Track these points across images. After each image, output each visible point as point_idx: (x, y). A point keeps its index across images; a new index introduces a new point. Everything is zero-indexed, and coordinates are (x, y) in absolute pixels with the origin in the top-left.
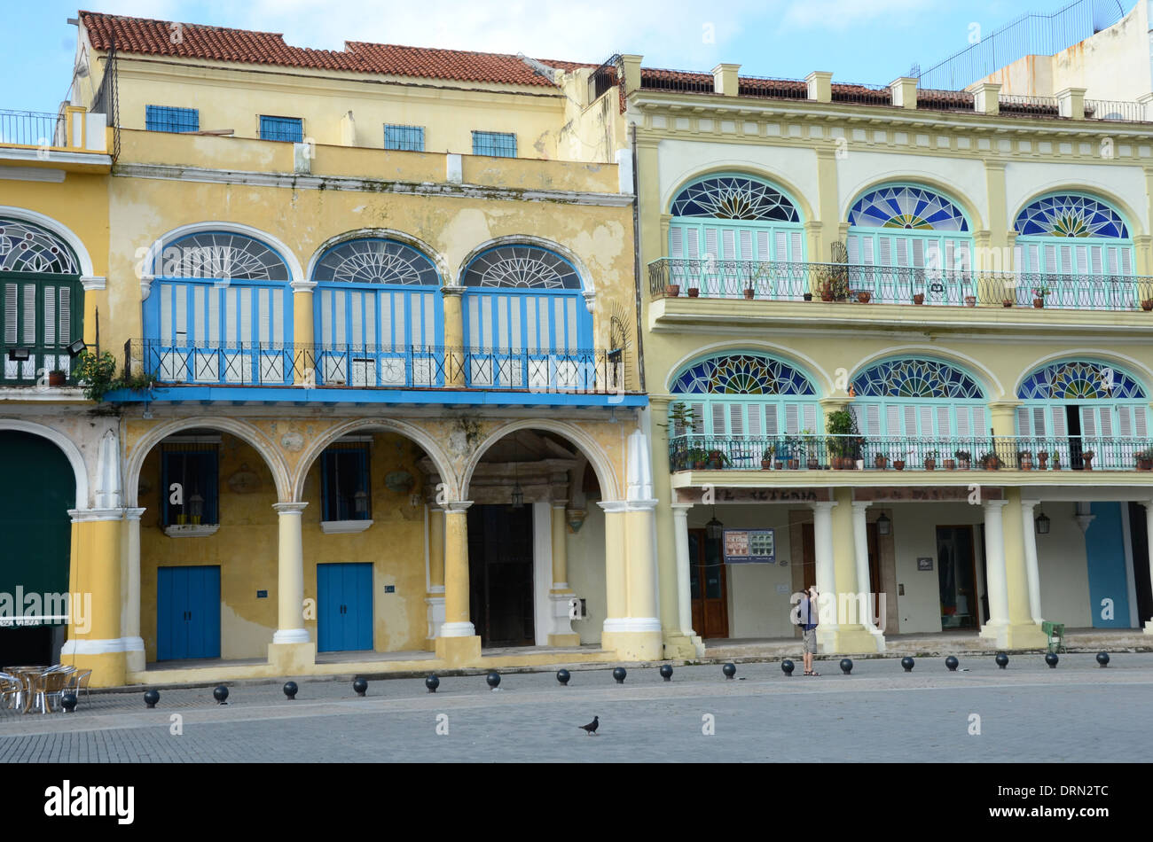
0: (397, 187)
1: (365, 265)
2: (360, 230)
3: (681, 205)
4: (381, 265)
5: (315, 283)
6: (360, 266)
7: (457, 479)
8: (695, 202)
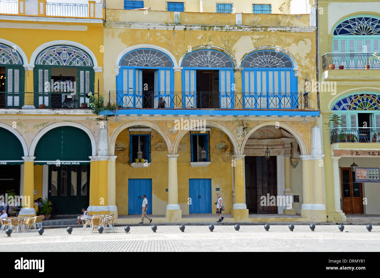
0: (215, 28)
1: (203, 60)
2: (200, 46)
3: (338, 30)
4: (209, 60)
5: (182, 68)
6: (201, 60)
7: (239, 146)
8: (344, 28)
